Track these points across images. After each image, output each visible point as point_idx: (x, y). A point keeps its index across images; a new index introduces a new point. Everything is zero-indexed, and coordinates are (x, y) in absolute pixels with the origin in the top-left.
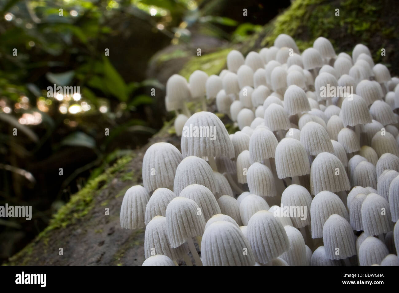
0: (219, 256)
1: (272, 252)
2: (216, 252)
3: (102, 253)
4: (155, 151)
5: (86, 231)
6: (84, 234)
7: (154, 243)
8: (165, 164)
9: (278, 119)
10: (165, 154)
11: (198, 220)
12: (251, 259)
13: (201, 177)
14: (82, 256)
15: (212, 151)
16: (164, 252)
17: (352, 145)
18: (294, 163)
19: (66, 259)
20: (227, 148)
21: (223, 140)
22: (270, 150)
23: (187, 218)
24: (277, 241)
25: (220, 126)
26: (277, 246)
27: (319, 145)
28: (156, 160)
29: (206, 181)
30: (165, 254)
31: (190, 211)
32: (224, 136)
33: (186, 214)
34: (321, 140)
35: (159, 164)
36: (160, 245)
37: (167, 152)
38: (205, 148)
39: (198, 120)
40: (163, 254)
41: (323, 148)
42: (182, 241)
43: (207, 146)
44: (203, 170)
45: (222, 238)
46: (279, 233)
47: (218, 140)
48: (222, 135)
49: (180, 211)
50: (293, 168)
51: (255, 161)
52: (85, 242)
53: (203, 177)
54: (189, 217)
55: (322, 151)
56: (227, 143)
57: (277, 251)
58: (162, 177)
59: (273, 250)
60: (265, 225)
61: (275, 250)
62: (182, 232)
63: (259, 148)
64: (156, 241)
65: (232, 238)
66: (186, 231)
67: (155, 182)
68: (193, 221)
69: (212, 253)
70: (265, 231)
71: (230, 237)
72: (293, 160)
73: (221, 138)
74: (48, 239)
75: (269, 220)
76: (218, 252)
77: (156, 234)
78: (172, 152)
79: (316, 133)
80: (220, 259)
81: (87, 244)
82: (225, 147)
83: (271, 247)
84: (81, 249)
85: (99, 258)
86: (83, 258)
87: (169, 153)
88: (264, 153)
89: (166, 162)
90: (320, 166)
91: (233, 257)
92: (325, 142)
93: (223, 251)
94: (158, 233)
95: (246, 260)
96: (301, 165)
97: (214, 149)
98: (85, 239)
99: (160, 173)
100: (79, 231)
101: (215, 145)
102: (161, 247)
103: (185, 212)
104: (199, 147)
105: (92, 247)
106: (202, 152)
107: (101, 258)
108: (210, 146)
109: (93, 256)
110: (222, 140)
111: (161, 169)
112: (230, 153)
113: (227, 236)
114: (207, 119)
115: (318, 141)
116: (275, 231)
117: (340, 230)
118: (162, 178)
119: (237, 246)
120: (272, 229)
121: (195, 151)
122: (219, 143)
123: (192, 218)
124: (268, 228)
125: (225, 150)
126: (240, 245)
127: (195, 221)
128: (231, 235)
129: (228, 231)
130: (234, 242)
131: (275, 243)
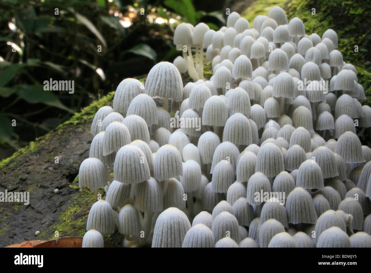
0: (122, 168)
1: (165, 175)
2: (121, 165)
3: (86, 149)
4: (125, 84)
5: (84, 130)
6: (82, 133)
7: (95, 149)
8: (129, 95)
9: (223, 80)
10: (131, 88)
11: (124, 140)
12: (145, 176)
13: (144, 110)
14: (72, 148)
15: (163, 93)
16: (100, 157)
17: (271, 112)
18: (213, 116)
19: (61, 148)
20: (175, 93)
21: (174, 87)
22: (202, 102)
23: (117, 137)
24: (170, 168)
25: (175, 76)
26: (169, 172)
27: (238, 107)
28: (123, 91)
29: (147, 114)
30: (100, 158)
31: (120, 133)
32: (176, 84)
33: (116, 135)
34: (241, 104)
35: (125, 94)
36: (99, 152)
37: (133, 87)
38: (159, 89)
39: (160, 67)
40: (99, 158)
41: (241, 110)
42: (109, 152)
43: (160, 89)
44: (148, 106)
45: (127, 156)
46: (173, 163)
47: (170, 86)
48: (175, 83)
49: (113, 131)
50: (211, 119)
51: (190, 108)
52: (79, 138)
53: (146, 111)
54: (118, 137)
55: (239, 111)
56: (176, 90)
57: (169, 175)
58: (125, 104)
59: (166, 174)
60: (165, 155)
61: (167, 173)
62: (110, 146)
63: (194, 99)
64: (96, 148)
65: (134, 158)
66: (113, 145)
67: (119, 107)
68: (120, 141)
69: (118, 165)
70: (164, 159)
71: (132, 157)
72: (213, 113)
73: (172, 85)
74: (62, 130)
75: (169, 152)
76: (122, 165)
77: (98, 143)
78: (137, 87)
79: (239, 97)
80: (122, 170)
81: (80, 140)
82: (174, 92)
83: (165, 171)
84: (74, 143)
85: (82, 152)
86: (72, 150)
87: (135, 88)
88: (197, 103)
89: (130, 94)
90: (231, 123)
91: (131, 171)
92: (243, 105)
93: (125, 165)
94: (99, 143)
95: (140, 176)
96: (219, 119)
97: (165, 92)
98: (80, 137)
99: (124, 101)
100: (80, 129)
101: (166, 89)
102: (98, 153)
103: (116, 133)
104: (154, 88)
105: (82, 144)
106: (155, 93)
107: (84, 152)
108: (162, 90)
109: (79, 150)
110: (172, 87)
111: (125, 98)
112: (177, 97)
113: (130, 156)
114: (166, 68)
115: (239, 104)
116: (171, 161)
117: (223, 172)
118: (124, 106)
119: (136, 165)
120: (169, 159)
121: (151, 90)
122: (169, 88)
123: (120, 138)
124: (167, 158)
125: (173, 95)
126: (138, 164)
127: (122, 140)
128: (134, 156)
129: (133, 153)
130: (135, 161)
131: (168, 169)
